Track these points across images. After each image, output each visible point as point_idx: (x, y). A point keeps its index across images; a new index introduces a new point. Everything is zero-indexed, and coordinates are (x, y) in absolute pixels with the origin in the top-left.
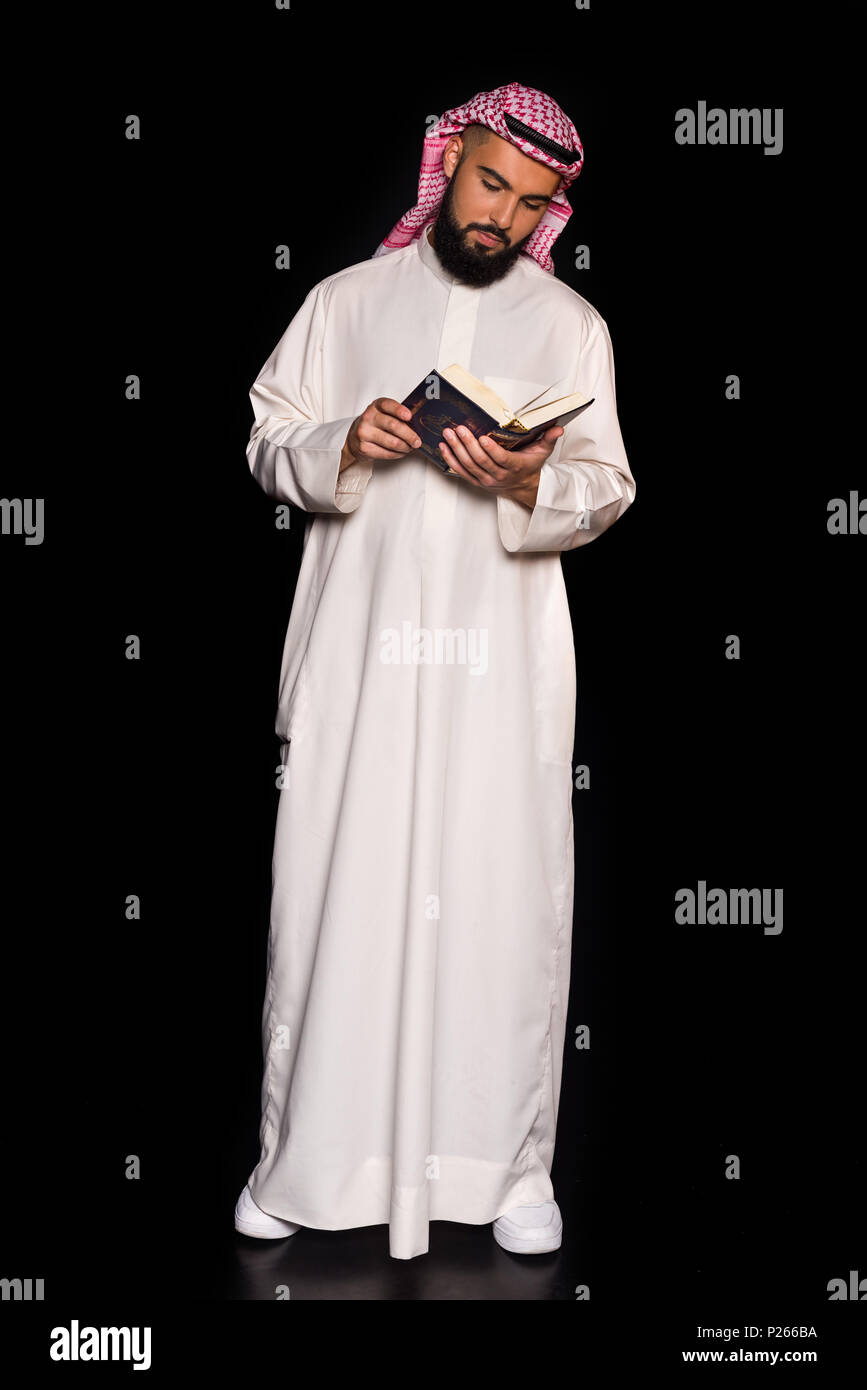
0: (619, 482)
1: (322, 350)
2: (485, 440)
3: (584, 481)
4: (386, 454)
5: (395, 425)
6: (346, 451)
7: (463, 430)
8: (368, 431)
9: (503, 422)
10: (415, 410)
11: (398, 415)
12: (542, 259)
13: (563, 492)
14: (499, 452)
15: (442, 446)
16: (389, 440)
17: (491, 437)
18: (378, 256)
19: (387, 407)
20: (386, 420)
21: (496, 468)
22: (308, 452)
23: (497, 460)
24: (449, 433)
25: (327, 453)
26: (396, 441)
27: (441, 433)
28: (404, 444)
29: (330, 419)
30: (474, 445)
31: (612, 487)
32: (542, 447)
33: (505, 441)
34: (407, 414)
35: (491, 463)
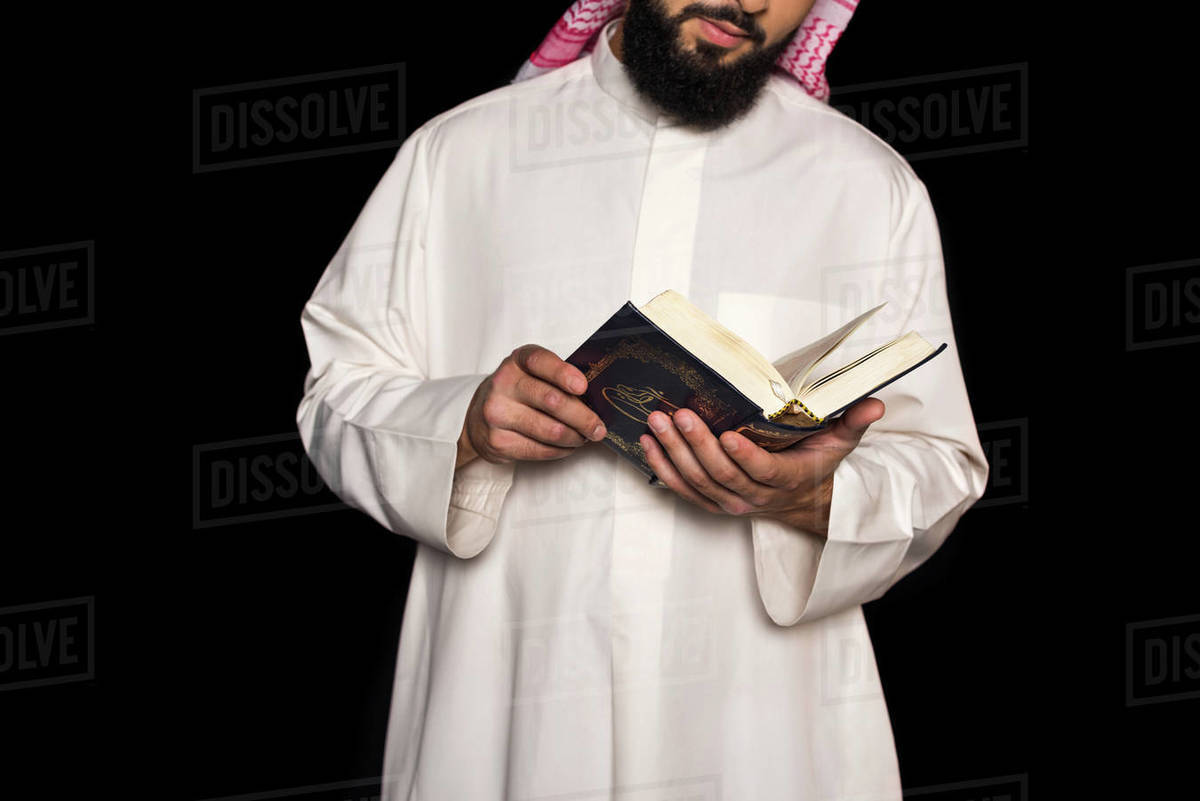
0: (962, 465)
1: (423, 247)
2: (733, 438)
3: (909, 479)
4: (540, 450)
5: (555, 400)
6: (465, 441)
7: (688, 419)
8: (504, 407)
9: (771, 407)
10: (594, 373)
11: (561, 382)
12: (810, 80)
13: (872, 509)
14: (761, 461)
15: (646, 441)
16: (544, 426)
17: (745, 434)
18: (522, 80)
19: (538, 365)
20: (539, 391)
21: (753, 488)
22: (396, 439)
23: (757, 477)
24: (660, 421)
25: (429, 443)
26: (558, 428)
27: (645, 418)
28: (573, 435)
29: (439, 373)
30: (710, 444)
31: (950, 479)
32: (841, 437)
33: (773, 440)
34: (578, 382)
35: (743, 480)
